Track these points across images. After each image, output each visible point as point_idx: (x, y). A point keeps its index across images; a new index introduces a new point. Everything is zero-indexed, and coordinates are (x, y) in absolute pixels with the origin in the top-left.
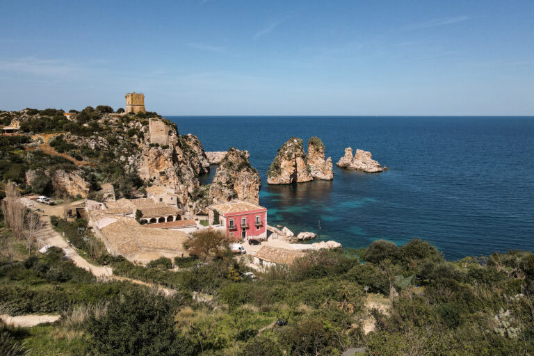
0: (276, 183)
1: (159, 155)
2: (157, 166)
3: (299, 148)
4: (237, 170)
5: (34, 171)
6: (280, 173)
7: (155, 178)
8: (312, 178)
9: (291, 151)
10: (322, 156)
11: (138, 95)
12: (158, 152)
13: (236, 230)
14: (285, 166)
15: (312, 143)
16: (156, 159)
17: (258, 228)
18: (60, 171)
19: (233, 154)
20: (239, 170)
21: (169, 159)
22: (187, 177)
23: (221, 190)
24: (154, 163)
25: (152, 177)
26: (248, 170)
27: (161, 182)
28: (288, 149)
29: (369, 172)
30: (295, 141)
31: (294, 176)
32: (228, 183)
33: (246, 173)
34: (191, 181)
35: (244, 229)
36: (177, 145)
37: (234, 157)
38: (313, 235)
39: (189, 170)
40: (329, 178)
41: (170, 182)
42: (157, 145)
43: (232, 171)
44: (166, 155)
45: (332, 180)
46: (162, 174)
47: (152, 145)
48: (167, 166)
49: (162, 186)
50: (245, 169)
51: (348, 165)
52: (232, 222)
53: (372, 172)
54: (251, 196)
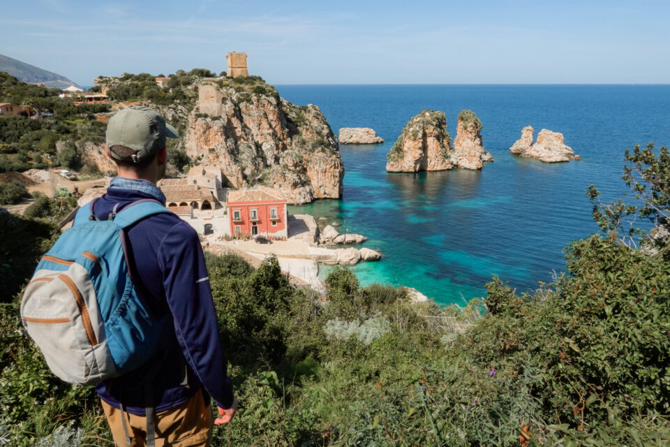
0: (396, 170)
1: (209, 127)
2: (207, 142)
3: (432, 125)
4: (310, 150)
5: (64, 143)
6: (402, 157)
7: (203, 156)
8: (450, 166)
9: (418, 129)
10: (470, 135)
11: (239, 55)
12: (207, 124)
13: (242, 223)
14: (409, 148)
15: (462, 119)
16: (205, 132)
17: (274, 223)
18: (89, 143)
19: (307, 130)
20: (312, 151)
21: (219, 134)
22: (244, 156)
23: (283, 174)
24: (203, 138)
25: (200, 155)
26: (323, 151)
27: (210, 161)
28: (415, 126)
29: (545, 162)
30: (427, 114)
31: (423, 161)
32: (296, 165)
33: (321, 154)
34: (249, 161)
35: (254, 223)
36: (234, 115)
37: (308, 133)
38: (359, 238)
39: (250, 147)
40: (474, 167)
41: (221, 162)
42: (206, 116)
43: (304, 151)
44: (216, 128)
45: (480, 169)
46: (212, 151)
47: (199, 116)
48: (218, 141)
49: (212, 165)
50: (320, 149)
51: (523, 150)
52: (237, 214)
53: (551, 163)
54: (328, 185)
